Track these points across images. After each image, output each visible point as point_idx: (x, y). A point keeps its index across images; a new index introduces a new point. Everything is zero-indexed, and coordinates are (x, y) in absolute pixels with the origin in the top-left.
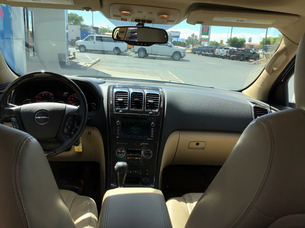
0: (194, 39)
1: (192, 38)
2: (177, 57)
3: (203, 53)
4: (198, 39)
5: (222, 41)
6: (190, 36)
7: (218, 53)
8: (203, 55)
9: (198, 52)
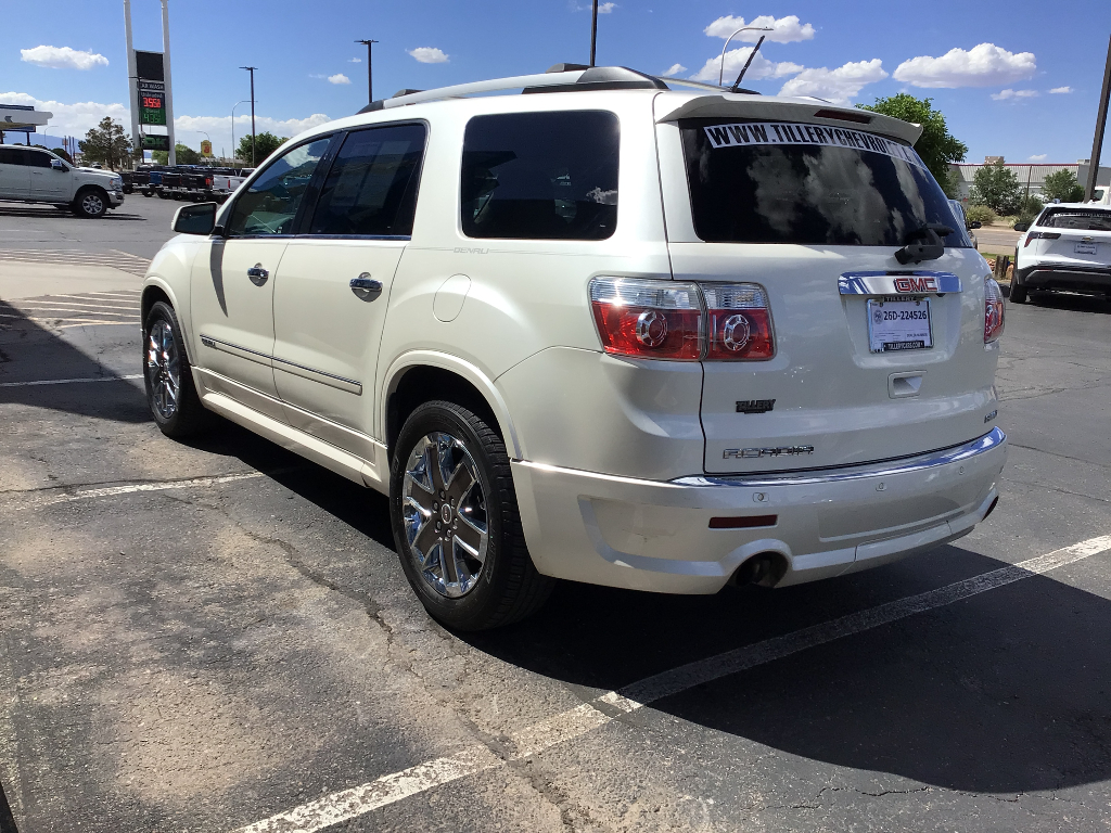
0: (114, 137)
1: (102, 134)
2: (92, 204)
3: (166, 189)
4: (128, 139)
5: (207, 146)
6: (97, 128)
7: (223, 191)
8: (164, 196)
9: (144, 187)
